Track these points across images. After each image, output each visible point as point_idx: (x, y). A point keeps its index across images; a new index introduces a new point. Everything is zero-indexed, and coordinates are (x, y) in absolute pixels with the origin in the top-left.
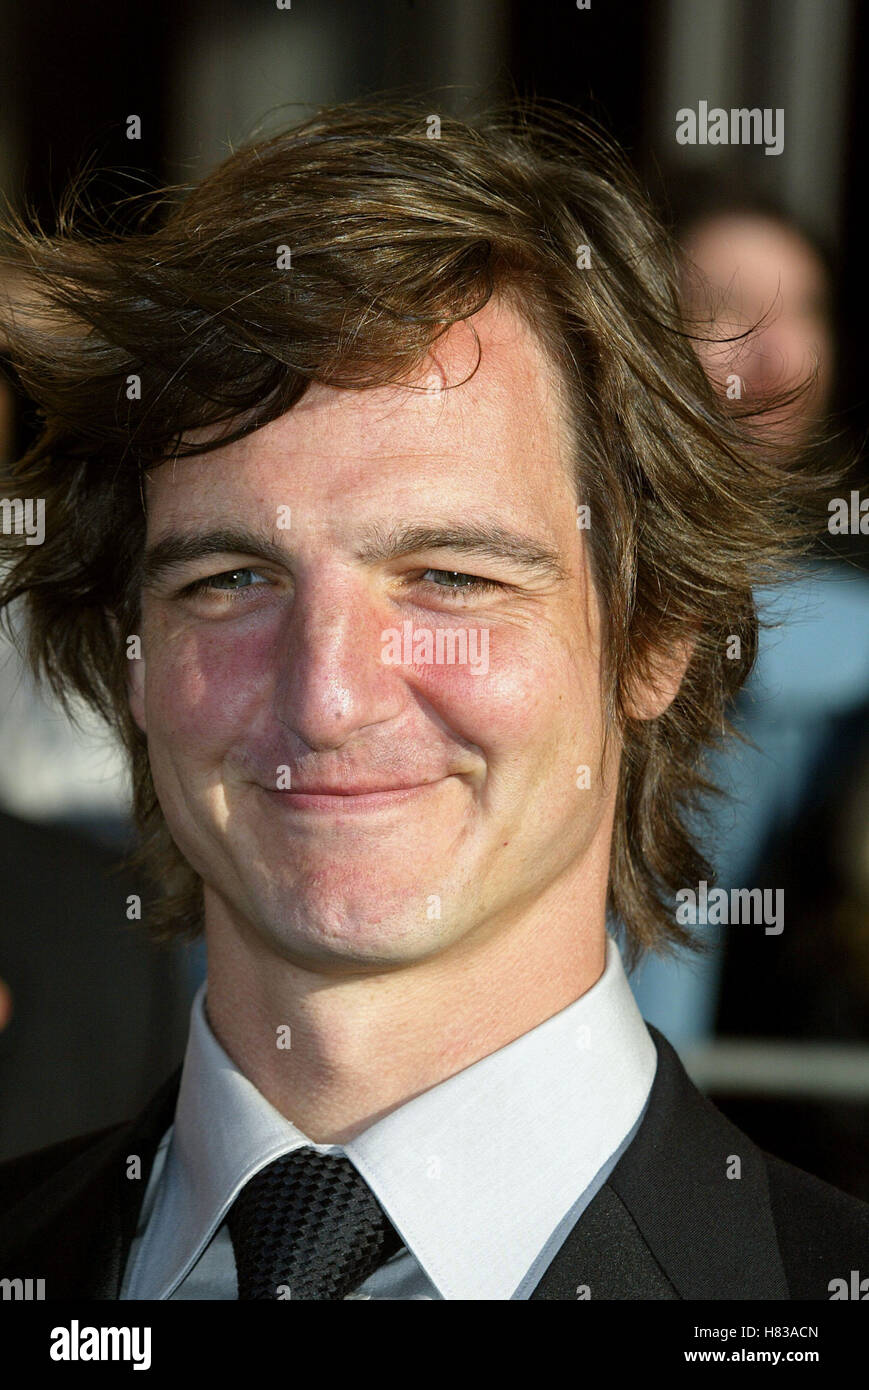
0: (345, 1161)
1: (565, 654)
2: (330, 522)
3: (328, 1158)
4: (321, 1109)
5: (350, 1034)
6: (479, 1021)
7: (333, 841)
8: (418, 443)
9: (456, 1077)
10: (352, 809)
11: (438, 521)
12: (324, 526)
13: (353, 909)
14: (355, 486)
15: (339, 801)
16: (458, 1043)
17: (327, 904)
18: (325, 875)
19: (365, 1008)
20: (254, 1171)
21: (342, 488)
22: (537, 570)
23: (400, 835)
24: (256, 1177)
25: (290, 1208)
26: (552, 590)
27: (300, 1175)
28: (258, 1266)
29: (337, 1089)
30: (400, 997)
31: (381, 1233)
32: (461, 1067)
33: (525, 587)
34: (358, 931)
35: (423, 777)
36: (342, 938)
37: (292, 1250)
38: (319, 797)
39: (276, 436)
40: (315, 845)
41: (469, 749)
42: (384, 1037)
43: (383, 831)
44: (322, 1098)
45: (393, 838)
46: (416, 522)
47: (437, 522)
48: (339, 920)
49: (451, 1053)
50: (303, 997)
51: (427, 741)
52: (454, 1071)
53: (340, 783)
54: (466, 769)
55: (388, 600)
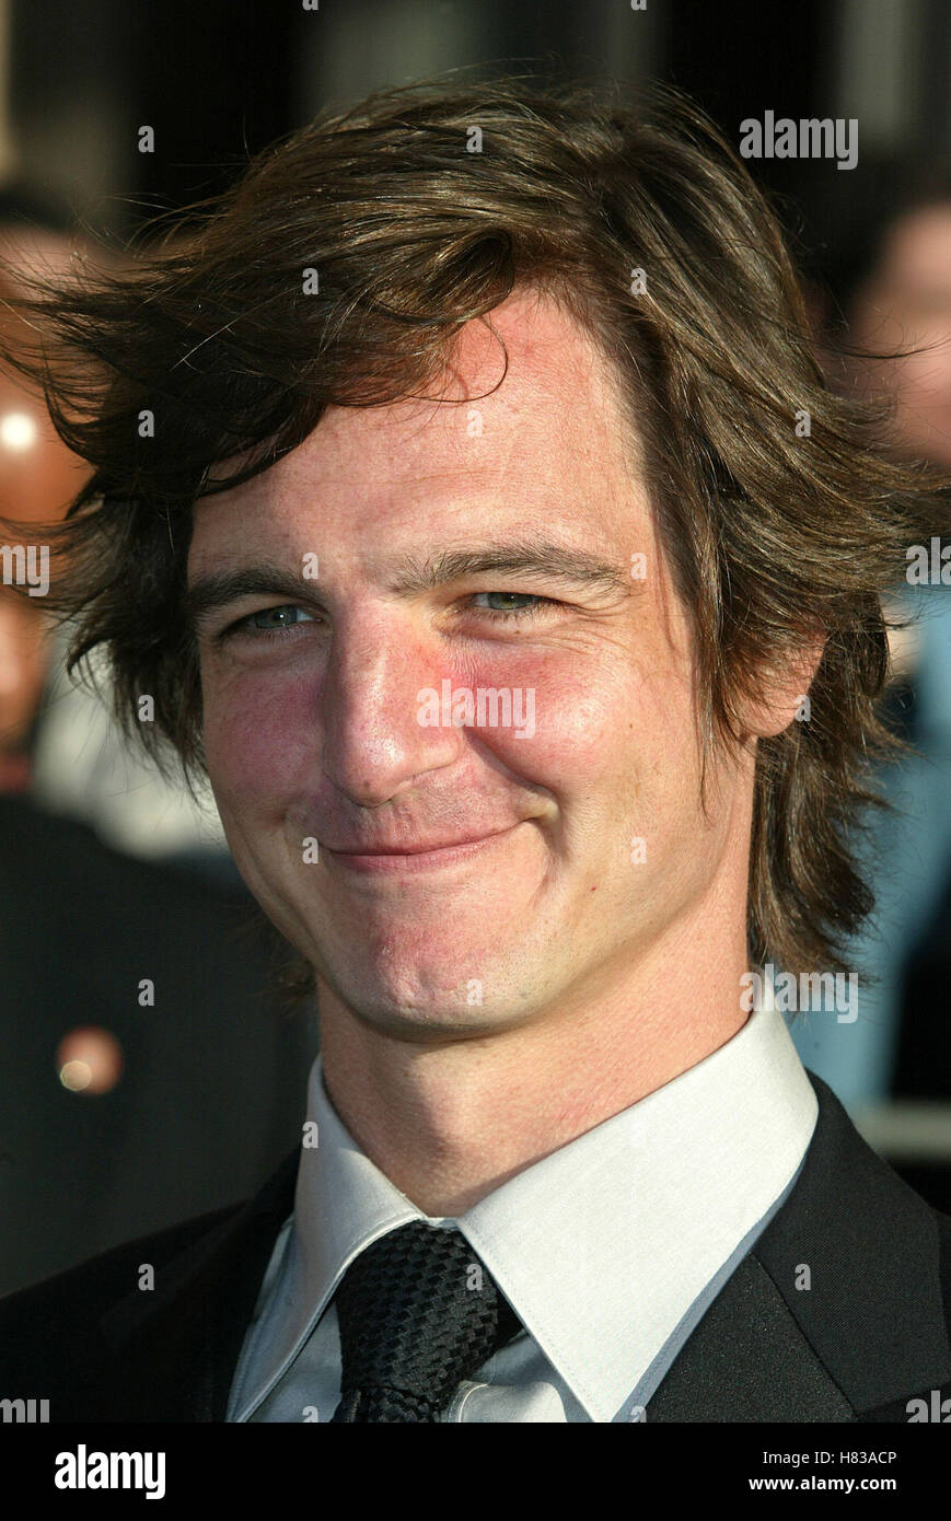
0: (458, 1234)
1: (637, 678)
2: (362, 555)
3: (440, 1232)
4: (436, 1182)
5: (457, 1102)
6: (598, 1080)
7: (400, 904)
8: (451, 461)
9: (578, 1141)
10: (419, 868)
11: (479, 543)
12: (355, 559)
13: (426, 978)
14: (386, 513)
15: (402, 861)
16: (578, 1105)
17: (396, 973)
18: (394, 941)
19: (471, 1074)
20: (361, 1249)
21: (371, 518)
22: (596, 588)
23: (472, 892)
24: (362, 1255)
25: (396, 1287)
26: (618, 609)
27: (407, 1251)
28: (362, 1351)
29: (451, 1161)
30: (511, 1060)
31: (495, 1313)
32: (583, 1130)
33: (586, 606)
34: (434, 999)
35: (491, 827)
36: (418, 1008)
37: (396, 1332)
38: (380, 858)
39: (301, 464)
40: (382, 909)
41: (535, 791)
42: (496, 1103)
43: (451, 889)
44: (436, 1171)
45: (464, 895)
46: (455, 547)
47: (479, 545)
48: (412, 990)
49: (571, 1116)
50: (406, 1065)
51: (489, 789)
52: (575, 1135)
53: (400, 842)
54: (537, 813)
55: (437, 633)
